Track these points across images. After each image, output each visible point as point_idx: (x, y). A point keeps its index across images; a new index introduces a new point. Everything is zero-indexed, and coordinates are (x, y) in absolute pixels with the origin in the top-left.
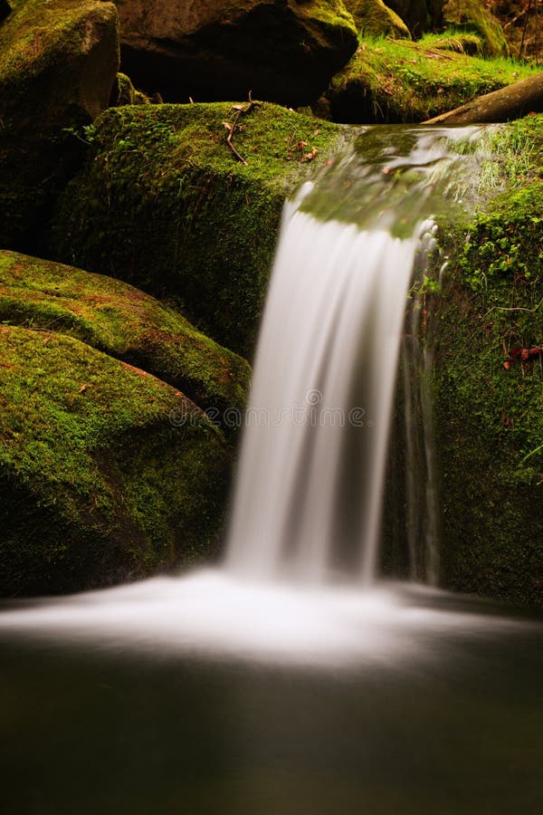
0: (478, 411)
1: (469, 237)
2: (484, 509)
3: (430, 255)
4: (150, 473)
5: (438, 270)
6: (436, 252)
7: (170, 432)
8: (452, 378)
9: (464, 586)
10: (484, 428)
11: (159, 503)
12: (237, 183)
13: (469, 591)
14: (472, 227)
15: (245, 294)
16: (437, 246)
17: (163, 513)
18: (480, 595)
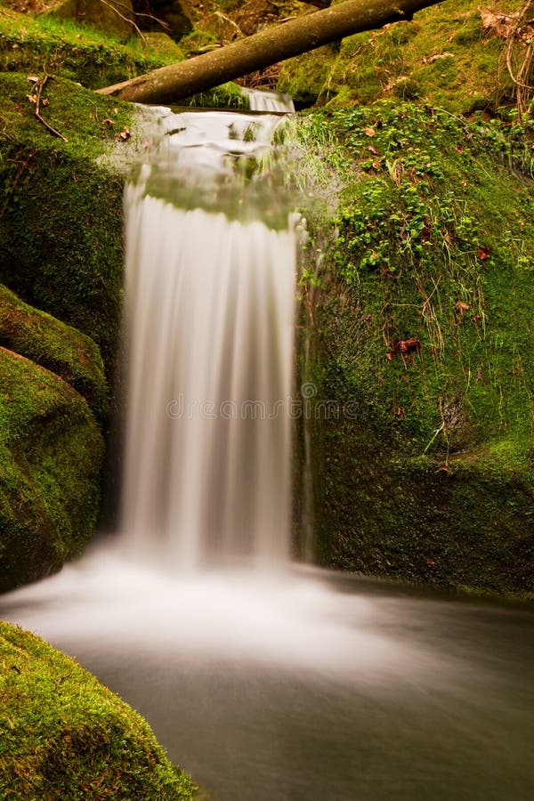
0: (369, 401)
1: (337, 231)
2: (371, 493)
3: (304, 248)
4: (49, 462)
5: (314, 262)
6: (309, 245)
7: (63, 419)
8: (340, 368)
9: (346, 564)
10: (376, 416)
11: (57, 492)
12: (62, 160)
13: (354, 569)
14: (337, 220)
15: (74, 271)
16: (309, 238)
17: (61, 500)
18: (364, 574)
